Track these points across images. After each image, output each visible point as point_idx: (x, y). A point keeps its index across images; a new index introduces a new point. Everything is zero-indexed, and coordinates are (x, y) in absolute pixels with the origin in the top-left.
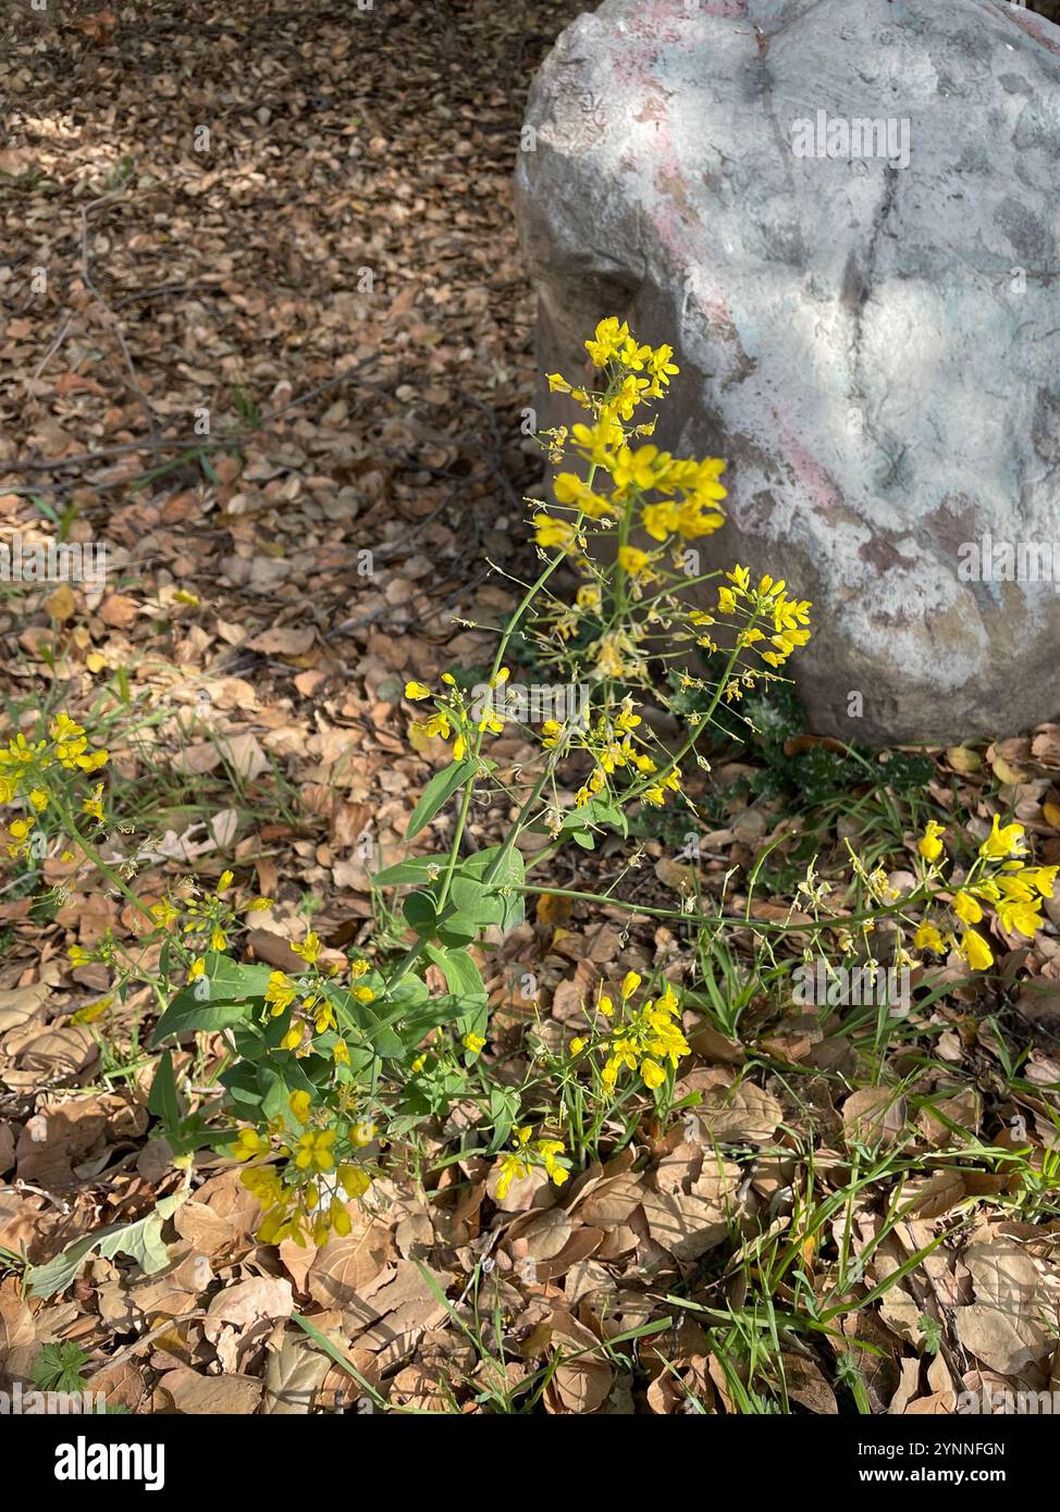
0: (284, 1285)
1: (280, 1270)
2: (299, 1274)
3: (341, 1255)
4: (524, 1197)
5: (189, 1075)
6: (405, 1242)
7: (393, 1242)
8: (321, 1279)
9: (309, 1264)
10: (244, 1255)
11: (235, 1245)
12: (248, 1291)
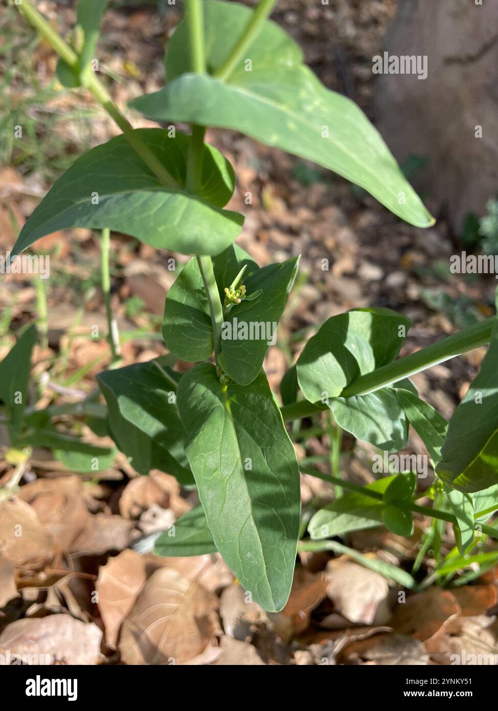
0: (93, 631)
1: (93, 613)
2: (112, 620)
3: (162, 613)
4: (367, 607)
5: (48, 370)
6: (231, 612)
7: (218, 611)
8: (137, 636)
9: (126, 609)
10: (54, 579)
11: (48, 563)
12: (51, 629)
